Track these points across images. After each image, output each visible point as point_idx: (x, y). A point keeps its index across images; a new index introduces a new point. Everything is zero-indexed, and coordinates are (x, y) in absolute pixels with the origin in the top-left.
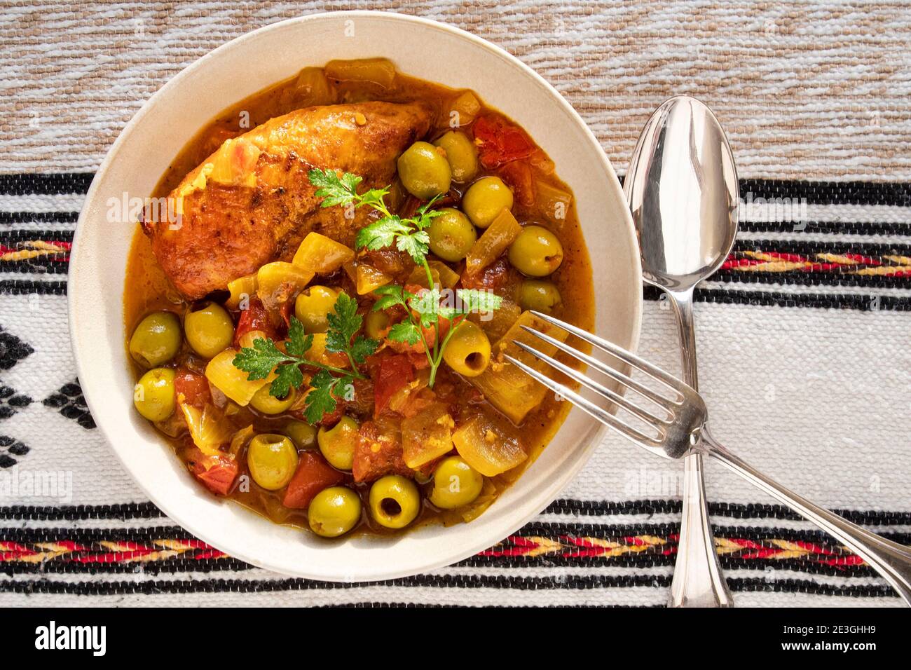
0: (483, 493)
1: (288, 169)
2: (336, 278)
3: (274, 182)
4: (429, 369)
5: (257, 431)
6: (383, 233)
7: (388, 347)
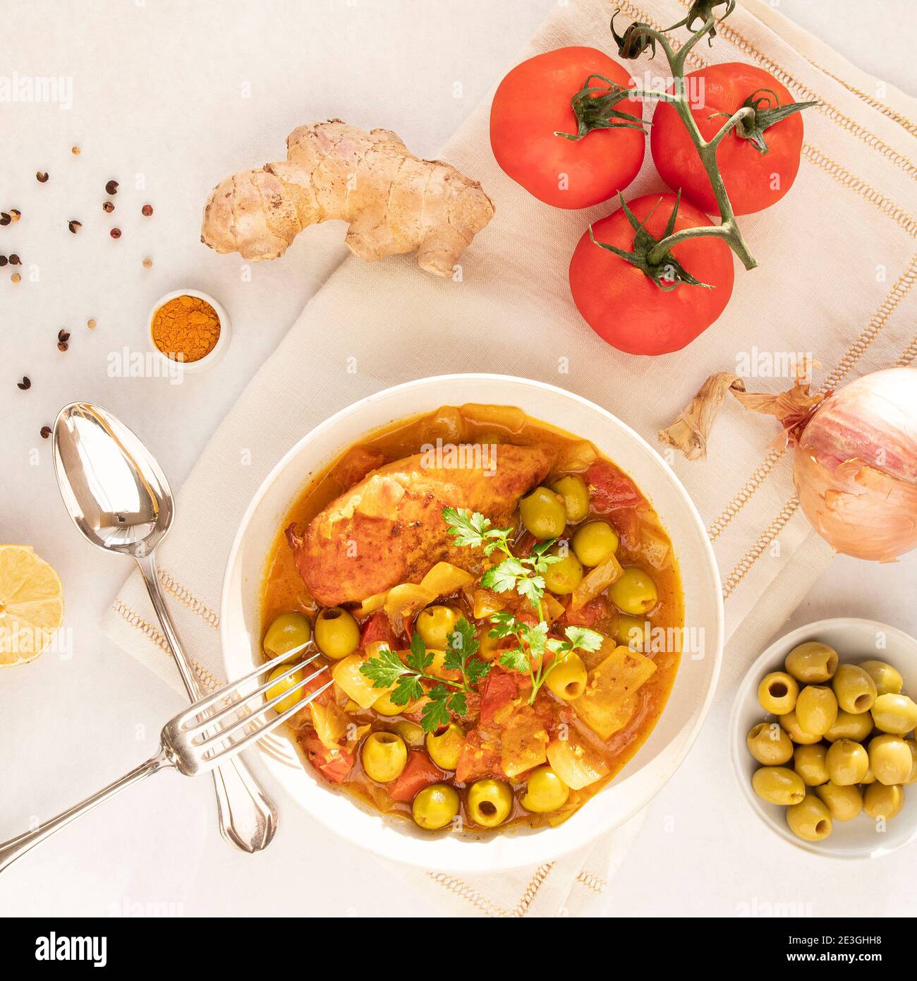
0: (568, 801)
1: (426, 506)
2: (454, 600)
3: (412, 516)
4: (531, 689)
5: (374, 730)
6: (507, 575)
7: (497, 667)
